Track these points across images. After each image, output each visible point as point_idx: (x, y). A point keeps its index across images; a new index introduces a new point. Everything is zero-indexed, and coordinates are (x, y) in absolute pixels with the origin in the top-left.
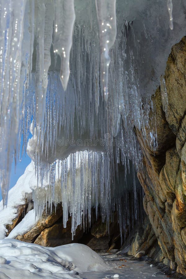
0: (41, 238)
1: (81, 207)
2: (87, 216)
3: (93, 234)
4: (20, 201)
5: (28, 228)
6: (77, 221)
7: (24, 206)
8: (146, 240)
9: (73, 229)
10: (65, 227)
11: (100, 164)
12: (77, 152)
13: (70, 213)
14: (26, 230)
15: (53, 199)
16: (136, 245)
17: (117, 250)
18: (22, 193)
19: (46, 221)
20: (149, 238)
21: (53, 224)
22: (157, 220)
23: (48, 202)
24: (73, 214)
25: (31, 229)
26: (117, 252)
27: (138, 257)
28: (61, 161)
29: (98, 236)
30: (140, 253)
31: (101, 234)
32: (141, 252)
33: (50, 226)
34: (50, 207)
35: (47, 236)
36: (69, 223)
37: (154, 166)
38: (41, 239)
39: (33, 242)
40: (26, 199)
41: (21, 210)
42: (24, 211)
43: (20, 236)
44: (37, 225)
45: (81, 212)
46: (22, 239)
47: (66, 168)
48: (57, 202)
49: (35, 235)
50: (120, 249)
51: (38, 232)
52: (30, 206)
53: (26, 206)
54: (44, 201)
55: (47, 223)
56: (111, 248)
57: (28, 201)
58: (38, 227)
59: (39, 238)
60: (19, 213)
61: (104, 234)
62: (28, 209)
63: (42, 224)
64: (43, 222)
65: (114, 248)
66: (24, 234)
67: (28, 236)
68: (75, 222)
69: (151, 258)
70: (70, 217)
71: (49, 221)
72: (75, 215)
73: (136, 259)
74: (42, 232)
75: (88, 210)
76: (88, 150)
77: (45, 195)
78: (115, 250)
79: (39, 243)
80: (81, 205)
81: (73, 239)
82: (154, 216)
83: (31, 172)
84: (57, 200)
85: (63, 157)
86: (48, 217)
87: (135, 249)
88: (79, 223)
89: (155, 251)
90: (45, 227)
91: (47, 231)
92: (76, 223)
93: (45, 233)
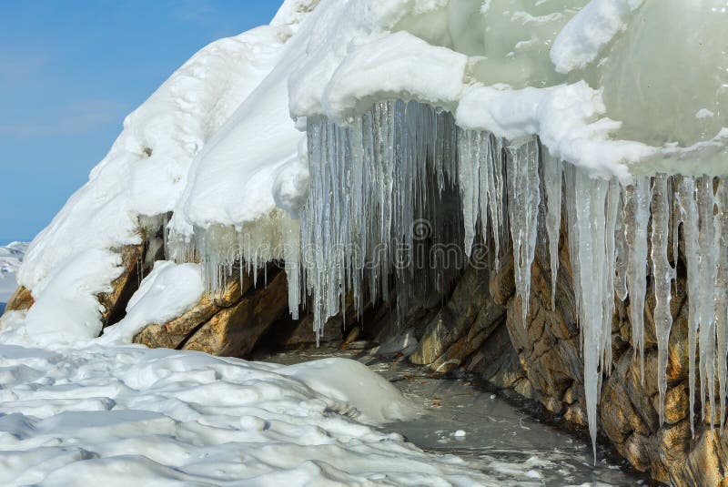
0: (210, 332)
1: (336, 278)
4: (127, 234)
5: (179, 310)
6: (328, 306)
7: (140, 249)
8: (462, 335)
9: (318, 323)
10: (295, 316)
13: (308, 288)
14: (172, 314)
16: (434, 344)
18: (129, 215)
19: (226, 294)
20: (471, 334)
21: (239, 300)
23: (243, 258)
25: (185, 311)
26: (367, 348)
27: (444, 371)
30: (447, 364)
32: (451, 361)
33: (234, 305)
35: (227, 326)
38: (208, 333)
41: (133, 258)
42: (139, 261)
43: (155, 328)
44: (199, 303)
45: (337, 289)
46: (162, 332)
48: (267, 259)
49: (196, 324)
51: (205, 317)
52: (154, 248)
53: (145, 246)
54: (233, 255)
56: (351, 338)
57: (148, 236)
58: (204, 307)
59: (204, 331)
60: (128, 264)
62: (149, 257)
63: (215, 300)
64: (218, 297)
66: (168, 323)
67: (178, 326)
68: (322, 308)
69: (471, 372)
71: (233, 295)
72: (321, 294)
73: (438, 376)
74: (214, 320)
75: (352, 284)
79: (205, 341)
80: (336, 273)
84: (269, 253)
86: (229, 286)
87: (431, 353)
88: (332, 311)
89: (481, 361)
90: (221, 307)
91: (225, 315)
92: (323, 311)
93: (221, 321)
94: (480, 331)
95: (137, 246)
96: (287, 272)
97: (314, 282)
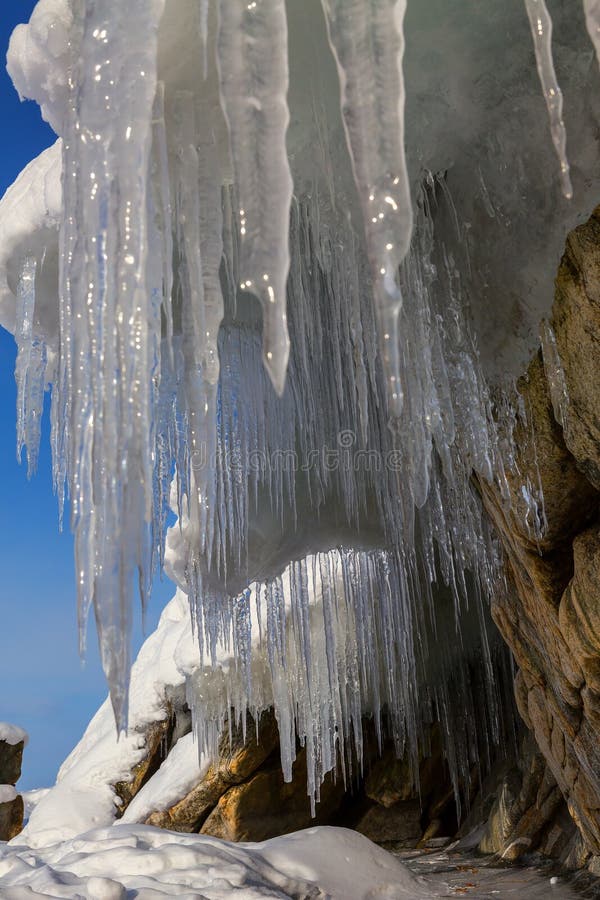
0: (220, 818)
1: (331, 718)
2: (350, 742)
3: (372, 796)
4: (152, 709)
5: (180, 791)
6: (323, 759)
7: (165, 726)
8: (530, 803)
9: (313, 784)
10: (288, 779)
11: (379, 587)
12: (309, 557)
13: (301, 737)
14: (173, 794)
15: (249, 700)
16: (501, 821)
17: (446, 838)
18: (154, 688)
19: (232, 764)
20: (539, 798)
21: (253, 774)
22: (560, 744)
23: (233, 709)
24: (311, 741)
25: (188, 790)
26: (447, 844)
27: (512, 856)
28: (263, 587)
29: (387, 801)
30: (517, 845)
31: (397, 795)
32: (519, 841)
33: (246, 781)
34: (241, 724)
35: (238, 810)
36: (300, 768)
37: (542, 586)
38: (219, 820)
39: (197, 831)
40: (169, 704)
41: (157, 736)
42: (164, 740)
43: (157, 815)
44: (204, 779)
45: (332, 733)
46: (165, 821)
47: (281, 605)
48: (258, 706)
49: (203, 808)
50: (457, 836)
51: (210, 799)
52: (181, 724)
53: (170, 723)
54: (221, 706)
55: (234, 771)
56: (429, 833)
57: (173, 709)
58: (208, 783)
59: (214, 817)
60: (151, 745)
61: (406, 792)
62: (175, 734)
63: (220, 774)
64: (222, 768)
65: (436, 835)
66: (171, 808)
67: (182, 811)
68: (317, 762)
69: (550, 857)
70: (300, 750)
71: (241, 766)
72: (315, 743)
73: (505, 864)
74: (222, 800)
75: (352, 725)
76: (339, 549)
77: (224, 688)
78: (440, 839)
79: (216, 832)
80: (331, 711)
81: (314, 816)
82: (551, 730)
83: (177, 622)
84: (261, 699)
85: (270, 574)
86: (236, 754)
87: (500, 834)
88: (328, 766)
89: (561, 837)
90: (229, 783)
91: (235, 794)
92: (319, 766)
93: (230, 802)
95: (161, 722)
96: (277, 718)
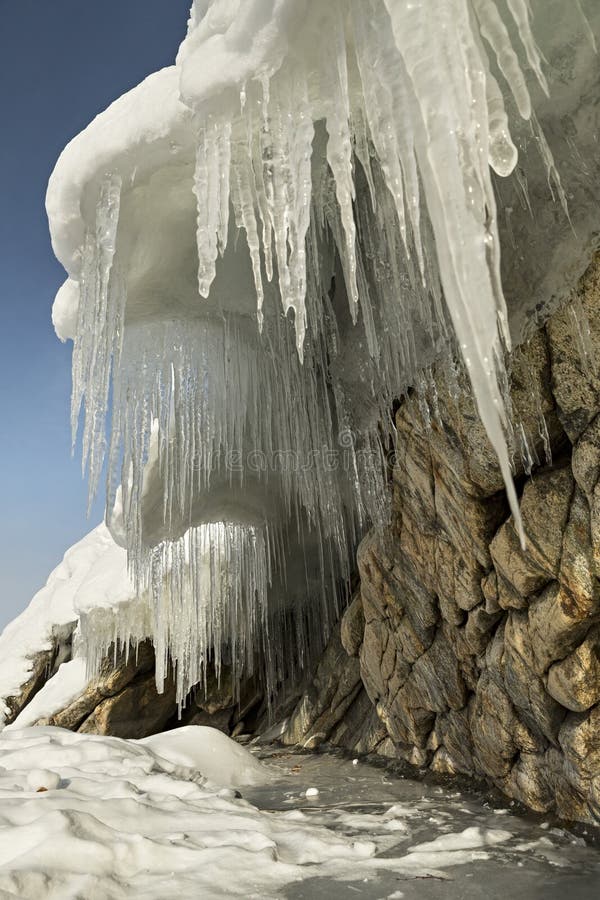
0: (94, 722)
1: (199, 646)
2: (211, 664)
3: (201, 706)
4: (41, 642)
5: (65, 701)
6: (190, 675)
7: (50, 654)
8: (326, 708)
10: (161, 690)
13: (174, 660)
14: (59, 705)
17: (248, 736)
18: (45, 626)
19: (109, 682)
20: (334, 704)
21: (123, 689)
22: (392, 662)
23: (118, 639)
24: (181, 662)
25: (72, 702)
26: (251, 739)
27: (312, 746)
28: (171, 543)
29: (211, 709)
30: (315, 738)
31: (219, 705)
32: (317, 735)
33: (117, 694)
34: (124, 651)
35: (109, 716)
36: (170, 683)
37: (477, 525)
38: (93, 724)
39: (75, 731)
40: (55, 639)
41: (43, 662)
42: (48, 665)
43: (44, 720)
44: (85, 693)
45: (198, 657)
47: (182, 558)
48: (140, 637)
49: (82, 715)
50: (256, 733)
51: (89, 707)
52: (63, 653)
53: (54, 652)
55: (110, 687)
56: (236, 732)
57: (58, 643)
58: (88, 696)
59: (89, 722)
60: (38, 669)
61: (225, 703)
62: (58, 661)
63: (98, 689)
64: (101, 685)
65: (241, 733)
66: (56, 715)
67: (65, 718)
68: (185, 678)
69: (338, 746)
70: (172, 670)
71: (115, 683)
72: (184, 664)
73: (306, 751)
74: (98, 709)
76: (224, 522)
77: (113, 624)
78: (243, 736)
80: (199, 641)
81: (180, 718)
82: (383, 652)
83: (63, 580)
84: (142, 633)
86: (112, 674)
87: (301, 729)
88: (193, 681)
89: (346, 732)
90: (105, 695)
91: (108, 704)
92: (186, 681)
93: (104, 710)
94: (341, 701)
95: (48, 651)
96: (155, 647)
97: (179, 655)
